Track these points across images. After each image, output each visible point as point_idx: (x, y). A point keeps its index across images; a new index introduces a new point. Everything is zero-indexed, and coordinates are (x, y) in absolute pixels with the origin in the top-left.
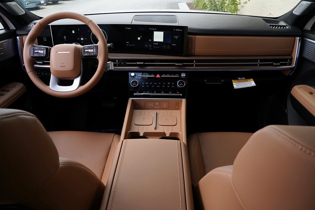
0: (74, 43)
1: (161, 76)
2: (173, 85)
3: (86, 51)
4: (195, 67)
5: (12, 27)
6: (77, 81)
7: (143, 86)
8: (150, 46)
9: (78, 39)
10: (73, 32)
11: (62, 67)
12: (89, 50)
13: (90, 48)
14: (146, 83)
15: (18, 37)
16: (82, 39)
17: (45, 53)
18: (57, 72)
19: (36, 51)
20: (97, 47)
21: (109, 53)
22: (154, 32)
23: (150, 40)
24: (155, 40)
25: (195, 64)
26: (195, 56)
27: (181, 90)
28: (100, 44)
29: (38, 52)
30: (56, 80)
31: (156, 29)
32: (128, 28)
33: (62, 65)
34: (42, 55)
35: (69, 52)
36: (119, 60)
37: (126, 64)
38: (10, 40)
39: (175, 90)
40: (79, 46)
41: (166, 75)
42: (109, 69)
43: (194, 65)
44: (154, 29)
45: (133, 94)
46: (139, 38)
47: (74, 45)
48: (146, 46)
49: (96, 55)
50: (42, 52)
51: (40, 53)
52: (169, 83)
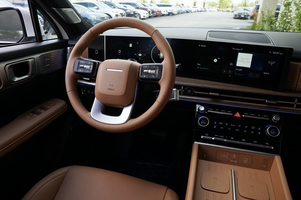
0: (130, 59)
1: (241, 115)
2: (259, 131)
3: (145, 71)
4: (296, 108)
5: (66, 37)
6: (127, 111)
7: (215, 127)
8: (230, 72)
9: (135, 54)
10: (131, 45)
11: (109, 89)
12: (149, 71)
13: (151, 68)
14: (220, 123)
15: (68, 48)
16: (140, 55)
17: (91, 69)
18: (103, 96)
19: (81, 66)
20: (161, 67)
21: (177, 76)
22: (239, 53)
23: (231, 64)
24: (239, 64)
25: (296, 103)
26: (295, 91)
27: (272, 141)
28: (166, 63)
29: (83, 67)
30: (100, 105)
31: (242, 49)
32: (202, 46)
33: (111, 87)
34: (88, 72)
35: (121, 71)
36: (185, 87)
37: (194, 93)
38: (61, 50)
39: (263, 139)
40: (136, 63)
41: (249, 115)
42: (173, 99)
43: (295, 105)
44: (239, 50)
45: (201, 137)
46: (215, 60)
47: (129, 62)
48: (225, 71)
49: (158, 78)
50: (88, 67)
51: (85, 68)
52: (253, 128)
